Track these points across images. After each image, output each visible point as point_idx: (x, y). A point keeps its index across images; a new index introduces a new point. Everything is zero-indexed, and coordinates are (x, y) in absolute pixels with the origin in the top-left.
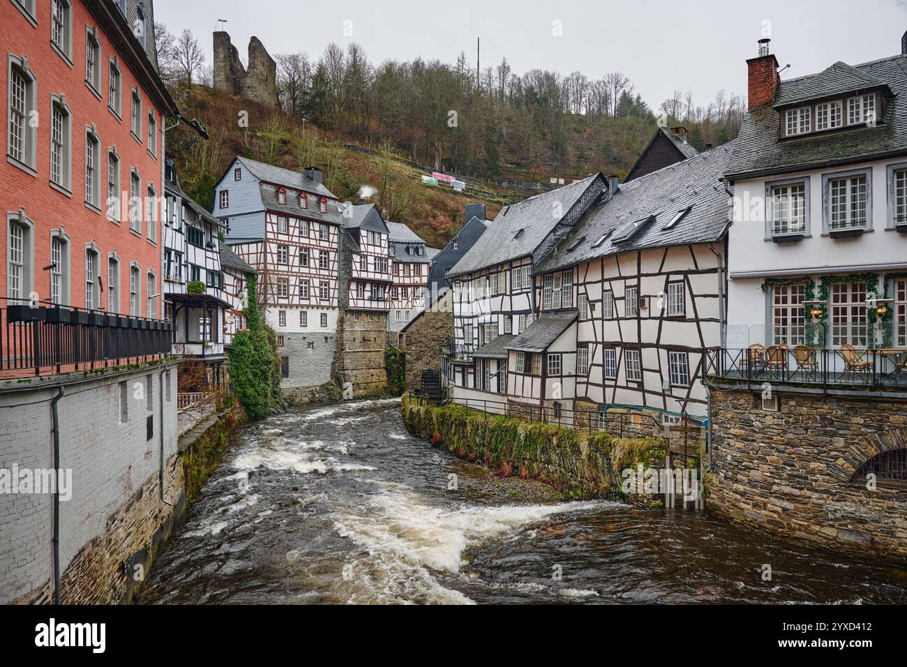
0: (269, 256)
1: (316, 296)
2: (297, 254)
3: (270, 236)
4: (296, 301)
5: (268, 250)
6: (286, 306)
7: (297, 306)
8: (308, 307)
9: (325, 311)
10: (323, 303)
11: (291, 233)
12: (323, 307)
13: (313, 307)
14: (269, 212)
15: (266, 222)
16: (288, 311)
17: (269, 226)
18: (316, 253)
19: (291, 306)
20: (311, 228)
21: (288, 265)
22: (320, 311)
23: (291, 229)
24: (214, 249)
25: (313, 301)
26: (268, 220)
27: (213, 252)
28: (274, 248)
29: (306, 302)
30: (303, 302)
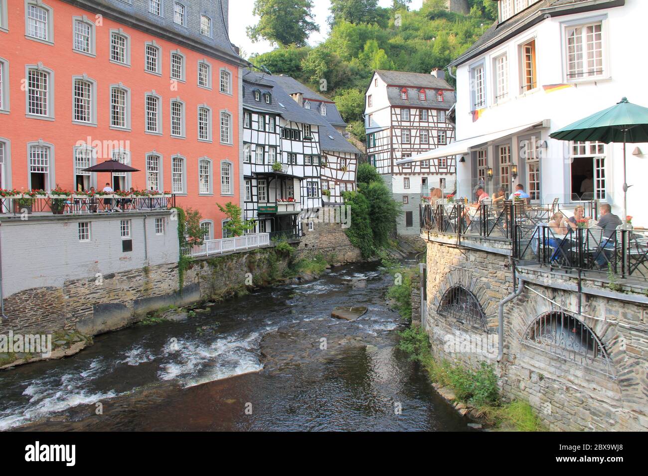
0: (394, 138)
1: (435, 166)
2: (418, 135)
3: (395, 124)
4: (418, 169)
5: (394, 134)
6: (410, 174)
7: (419, 174)
8: (428, 173)
9: (443, 176)
10: (441, 170)
11: (412, 120)
12: (442, 173)
13: (433, 173)
14: (393, 107)
15: (392, 114)
16: (412, 178)
17: (394, 116)
18: (435, 133)
19: (414, 174)
20: (430, 114)
21: (410, 144)
22: (440, 176)
23: (412, 117)
24: (313, 140)
25: (433, 169)
26: (393, 112)
27: (311, 142)
28: (398, 132)
29: (427, 170)
30: (423, 170)
